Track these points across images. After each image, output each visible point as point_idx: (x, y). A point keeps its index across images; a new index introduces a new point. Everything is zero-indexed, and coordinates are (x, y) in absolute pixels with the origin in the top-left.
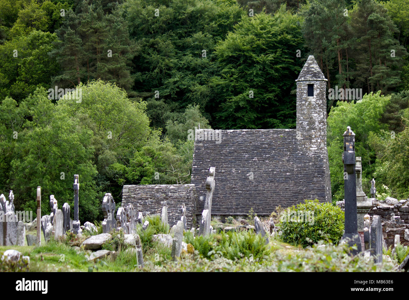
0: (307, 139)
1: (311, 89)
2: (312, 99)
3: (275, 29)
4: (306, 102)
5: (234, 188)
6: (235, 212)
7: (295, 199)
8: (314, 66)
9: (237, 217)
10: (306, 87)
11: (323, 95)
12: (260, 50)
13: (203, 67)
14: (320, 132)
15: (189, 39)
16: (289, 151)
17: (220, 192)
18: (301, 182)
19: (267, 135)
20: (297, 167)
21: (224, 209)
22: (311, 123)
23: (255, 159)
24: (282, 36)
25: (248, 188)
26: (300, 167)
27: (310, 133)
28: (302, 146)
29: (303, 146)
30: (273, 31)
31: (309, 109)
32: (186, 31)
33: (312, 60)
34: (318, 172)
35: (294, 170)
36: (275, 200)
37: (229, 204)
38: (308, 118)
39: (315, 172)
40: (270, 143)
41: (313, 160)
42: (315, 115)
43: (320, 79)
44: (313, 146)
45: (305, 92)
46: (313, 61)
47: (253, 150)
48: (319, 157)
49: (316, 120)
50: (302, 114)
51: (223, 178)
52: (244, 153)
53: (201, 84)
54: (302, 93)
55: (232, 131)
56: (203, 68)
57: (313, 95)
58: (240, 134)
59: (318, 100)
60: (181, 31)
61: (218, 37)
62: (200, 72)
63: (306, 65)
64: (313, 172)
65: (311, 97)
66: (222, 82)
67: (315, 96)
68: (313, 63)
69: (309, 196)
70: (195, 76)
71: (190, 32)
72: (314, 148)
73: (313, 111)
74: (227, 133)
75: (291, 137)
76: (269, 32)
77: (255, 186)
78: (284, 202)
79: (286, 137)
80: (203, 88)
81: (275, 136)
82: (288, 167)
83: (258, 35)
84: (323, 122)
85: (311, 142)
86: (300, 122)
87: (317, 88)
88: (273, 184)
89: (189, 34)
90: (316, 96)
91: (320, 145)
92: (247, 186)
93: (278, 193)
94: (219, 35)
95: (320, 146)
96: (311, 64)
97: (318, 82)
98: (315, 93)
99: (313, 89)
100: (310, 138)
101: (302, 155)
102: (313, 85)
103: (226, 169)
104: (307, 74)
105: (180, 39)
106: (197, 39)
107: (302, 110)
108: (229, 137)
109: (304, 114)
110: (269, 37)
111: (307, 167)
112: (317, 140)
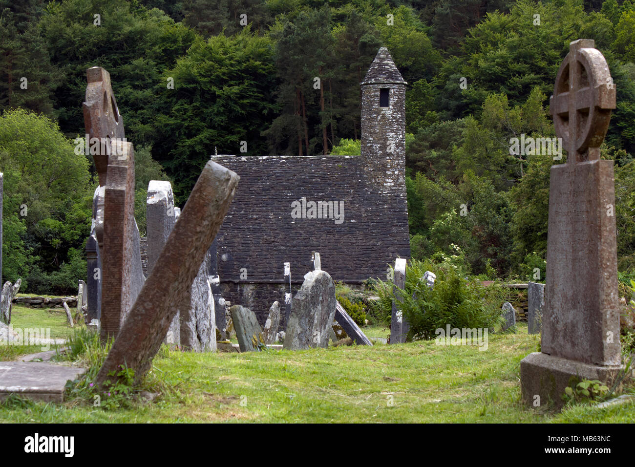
0: (379, 170)
1: (385, 93)
2: (388, 111)
3: (238, 55)
4: (378, 115)
5: (273, 242)
6: (276, 278)
7: (366, 259)
8: (389, 62)
9: (280, 286)
10: (379, 93)
11: (402, 106)
12: (220, 82)
13: (146, 101)
14: (398, 160)
15: (127, 67)
16: (352, 187)
17: (252, 248)
18: (373, 233)
19: (318, 163)
20: (366, 211)
21: (260, 274)
22: (386, 146)
24: (248, 63)
25: (295, 242)
26: (371, 212)
27: (384, 161)
28: (371, 181)
29: (374, 181)
30: (237, 57)
31: (382, 125)
32: (122, 56)
33: (385, 53)
34: (398, 219)
35: (361, 215)
36: (336, 260)
37: (267, 265)
38: (381, 139)
39: (394, 219)
40: (323, 176)
41: (389, 201)
42: (392, 134)
43: (398, 82)
44: (387, 180)
45: (377, 100)
46: (387, 55)
47: (298, 186)
48: (398, 196)
49: (393, 142)
50: (371, 133)
51: (256, 226)
52: (285, 190)
53: (144, 122)
54: (371, 102)
55: (265, 157)
56: (145, 104)
57: (387, 105)
58: (277, 162)
60: (116, 57)
61: (163, 66)
62: (142, 108)
63: (376, 60)
64: (389, 218)
65: (385, 108)
66: (172, 121)
67: (391, 107)
68: (387, 58)
69: (387, 254)
70: (136, 112)
71: (127, 58)
72: (389, 183)
73: (387, 129)
74: (258, 161)
75: (353, 168)
76: (231, 58)
77: (305, 239)
78: (350, 263)
79: (346, 167)
80: (148, 127)
81: (330, 165)
82: (353, 212)
83: (220, 62)
84: (402, 145)
85: (385, 175)
86: (369, 145)
87: (395, 94)
88: (331, 236)
89: (126, 61)
90: (393, 106)
91: (399, 179)
92: (294, 240)
93: (340, 250)
94: (163, 63)
95: (397, 181)
96: (384, 59)
97: (395, 86)
98: (392, 101)
99: (388, 95)
100: (384, 168)
101: (371, 193)
102: (388, 90)
103: (260, 213)
104: (380, 74)
105: (115, 66)
106: (136, 67)
107: (371, 127)
108: (262, 167)
109: (375, 133)
110: (231, 65)
111: (381, 212)
112: (394, 172)
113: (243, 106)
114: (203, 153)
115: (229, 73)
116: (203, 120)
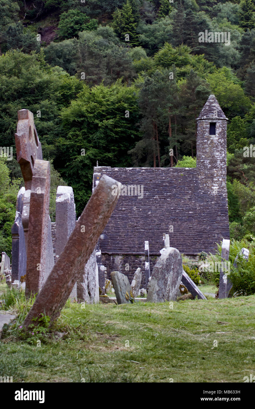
0: (209, 178)
1: (213, 126)
2: (215, 138)
3: (113, 98)
4: (208, 141)
5: (136, 226)
6: (137, 251)
7: (199, 238)
8: (216, 105)
9: (140, 256)
10: (209, 126)
11: (224, 134)
12: (101, 117)
13: (49, 129)
14: (222, 171)
15: (37, 106)
16: (190, 189)
17: (121, 231)
18: (204, 221)
19: (167, 172)
20: (200, 206)
21: (127, 248)
22: (213, 161)
23: (157, 197)
24: (119, 104)
25: (150, 227)
26: (203, 206)
27: (212, 172)
28: (203, 185)
29: (205, 185)
30: (111, 99)
31: (211, 147)
32: (34, 99)
33: (213, 99)
34: (221, 211)
35: (196, 209)
36: (179, 239)
37: (132, 242)
38: (210, 157)
39: (218, 211)
40: (170, 181)
41: (216, 199)
42: (217, 153)
43: (222, 118)
44: (214, 185)
45: (208, 130)
46: (215, 100)
47: (154, 188)
48: (221, 195)
49: (218, 159)
50: (203, 152)
51: (124, 216)
52: (144, 190)
53: (48, 144)
54: (204, 131)
55: (131, 168)
56: (49, 131)
57: (214, 134)
58: (139, 172)
59: (220, 138)
60: (29, 99)
61: (61, 105)
62: (46, 134)
63: (207, 104)
64: (216, 210)
65: (213, 136)
66: (68, 143)
67: (217, 135)
68: (215, 102)
69: (213, 235)
70: (42, 137)
71: (38, 100)
73: (214, 150)
74: (126, 171)
75: (191, 176)
76: (108, 101)
77: (157, 225)
78: (189, 241)
79: (187, 176)
80: (51, 147)
81: (176, 174)
82: (191, 206)
83: (100, 103)
84: (224, 161)
85: (213, 181)
86: (202, 160)
87: (220, 126)
88: (176, 223)
89: (36, 102)
90: (218, 134)
91: (222, 184)
92: (150, 225)
93: (182, 232)
94: (62, 103)
95: (221, 185)
96: (212, 103)
97: (220, 121)
98: (218, 131)
99: (215, 127)
100: (212, 177)
101: (203, 193)
102: (215, 123)
103: (127, 206)
104: (210, 113)
105: (29, 105)
106: (43, 106)
107: (203, 148)
108: (129, 175)
109: (206, 152)
111: (210, 206)
112: (218, 179)
113: (116, 133)
114: (89, 165)
115: (106, 111)
116: (89, 142)
